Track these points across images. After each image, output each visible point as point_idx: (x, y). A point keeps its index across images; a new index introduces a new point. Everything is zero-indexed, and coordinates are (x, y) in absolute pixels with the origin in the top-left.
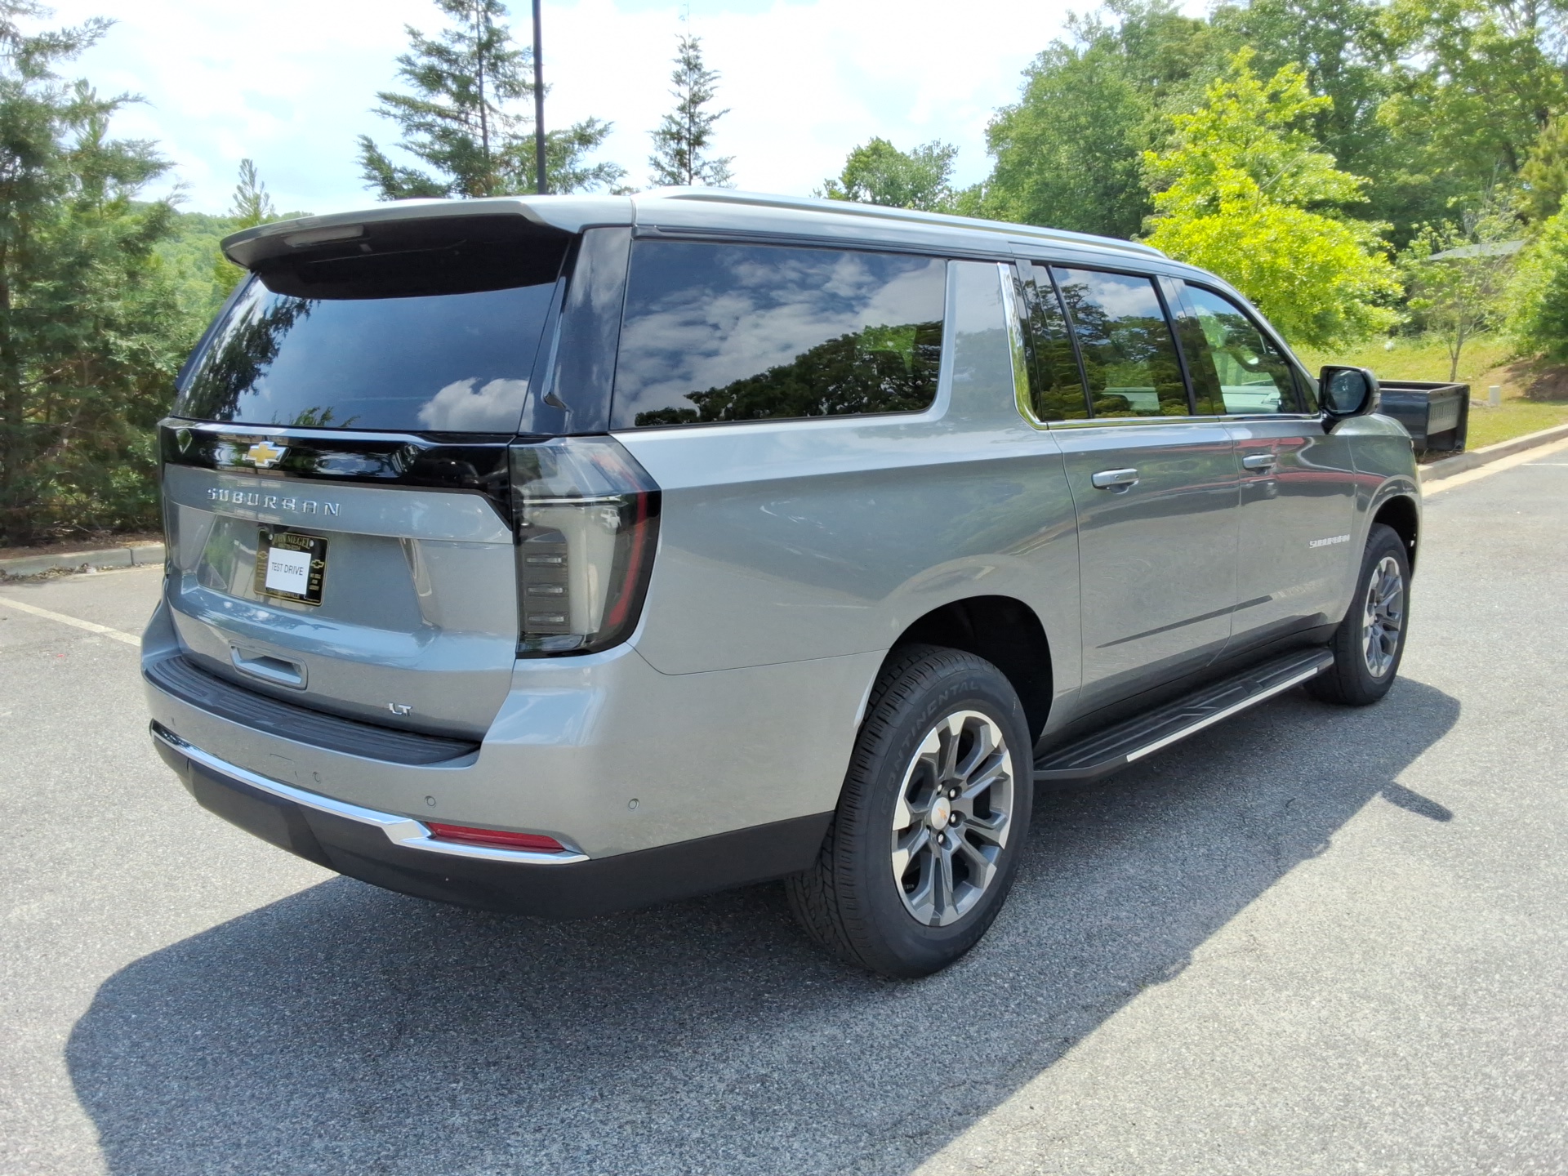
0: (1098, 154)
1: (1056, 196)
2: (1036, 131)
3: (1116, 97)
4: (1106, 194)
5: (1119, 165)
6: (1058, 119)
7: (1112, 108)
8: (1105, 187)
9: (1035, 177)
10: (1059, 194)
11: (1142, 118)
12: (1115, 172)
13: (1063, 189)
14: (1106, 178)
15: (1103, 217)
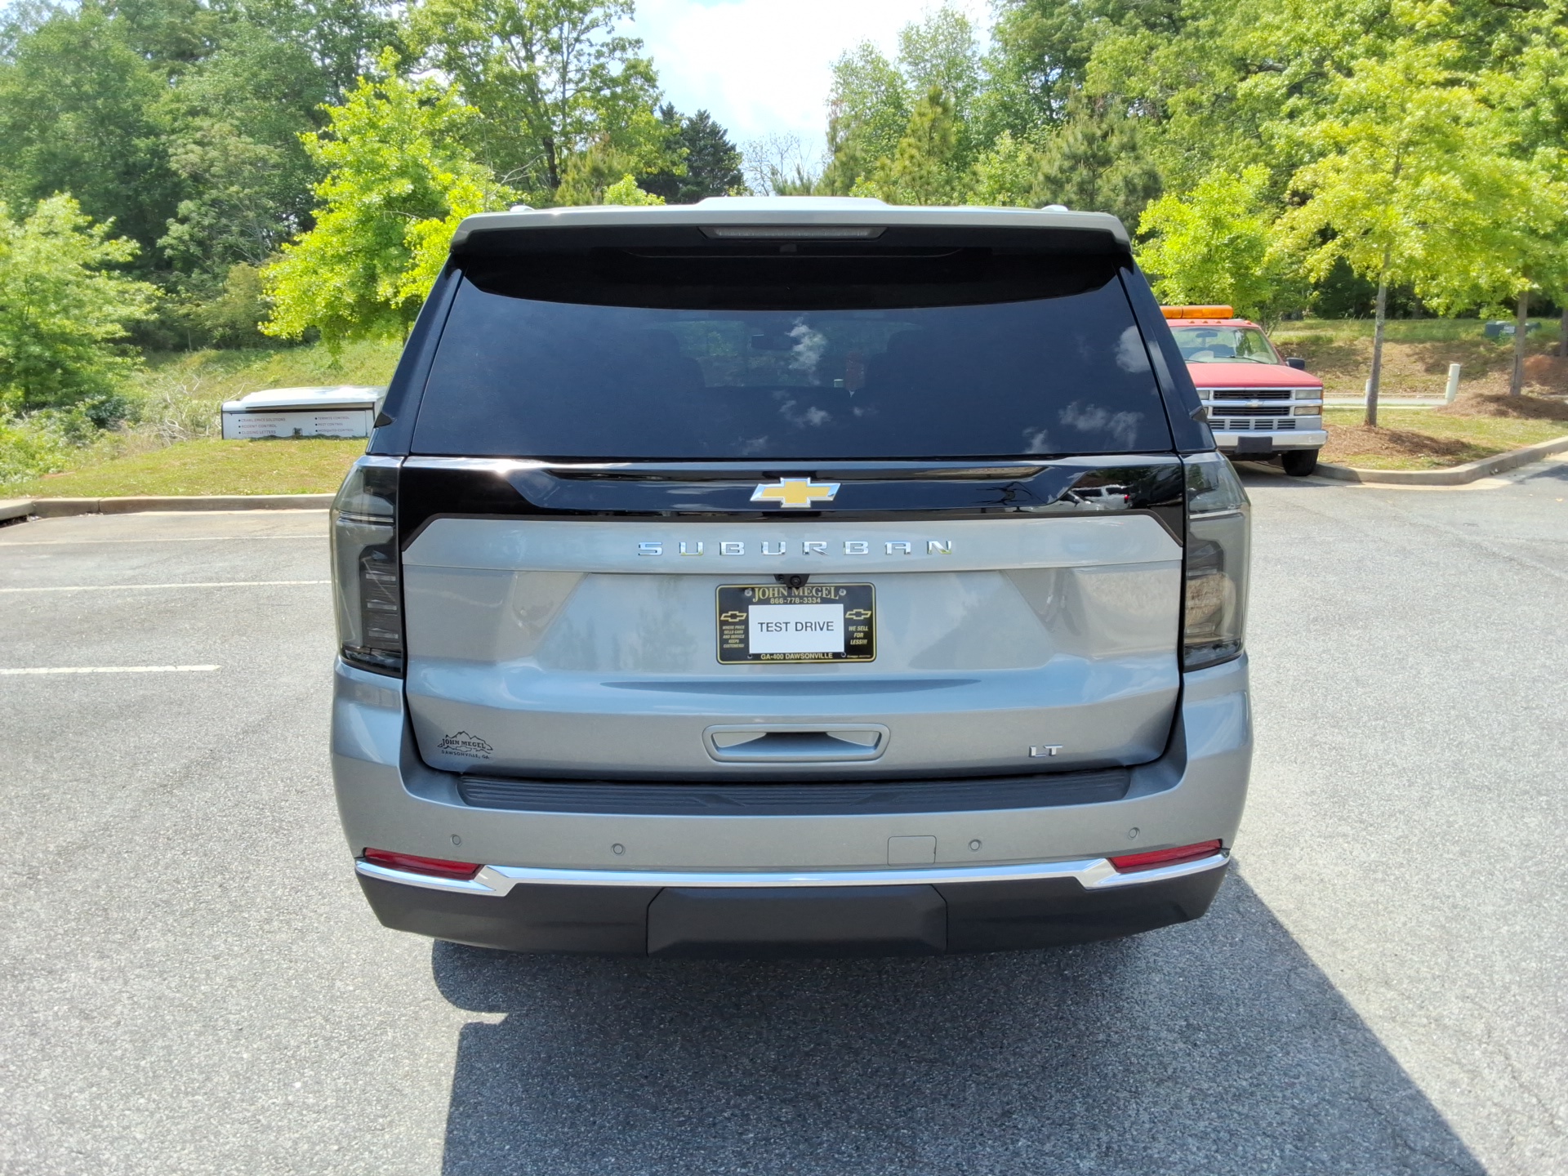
0: (111, 128)
1: (67, 169)
2: (33, 93)
3: (123, 69)
4: (127, 173)
5: (141, 143)
6: (58, 83)
7: (122, 79)
8: (126, 164)
9: (38, 146)
10: (71, 168)
11: (159, 95)
12: (137, 150)
13: (76, 163)
14: (122, 155)
15: (128, 197)
